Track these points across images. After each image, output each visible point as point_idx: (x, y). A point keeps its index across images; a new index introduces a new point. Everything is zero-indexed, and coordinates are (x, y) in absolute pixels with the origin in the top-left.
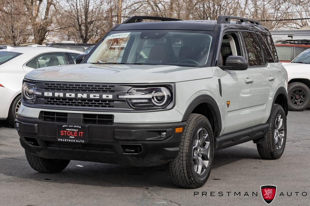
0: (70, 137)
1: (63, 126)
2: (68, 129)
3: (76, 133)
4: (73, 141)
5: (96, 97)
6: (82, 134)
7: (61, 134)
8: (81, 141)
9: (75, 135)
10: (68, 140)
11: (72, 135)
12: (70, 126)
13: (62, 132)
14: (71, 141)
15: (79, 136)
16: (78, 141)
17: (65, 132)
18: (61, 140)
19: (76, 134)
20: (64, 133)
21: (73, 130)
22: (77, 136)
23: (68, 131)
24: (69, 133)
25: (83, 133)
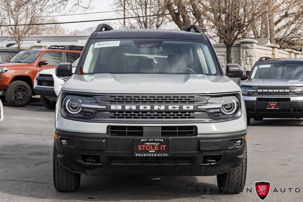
0: (150, 151)
1: (142, 140)
2: (146, 143)
3: (156, 147)
4: (154, 155)
5: (176, 109)
6: (164, 147)
7: (139, 149)
8: (164, 154)
9: (155, 149)
10: (148, 155)
11: (152, 149)
12: (149, 140)
13: (140, 147)
14: (151, 155)
15: (161, 149)
16: (160, 155)
17: (144, 146)
18: (140, 155)
19: (158, 148)
20: (142, 147)
21: (153, 144)
22: (158, 149)
23: (147, 145)
24: (148, 148)
25: (166, 146)
